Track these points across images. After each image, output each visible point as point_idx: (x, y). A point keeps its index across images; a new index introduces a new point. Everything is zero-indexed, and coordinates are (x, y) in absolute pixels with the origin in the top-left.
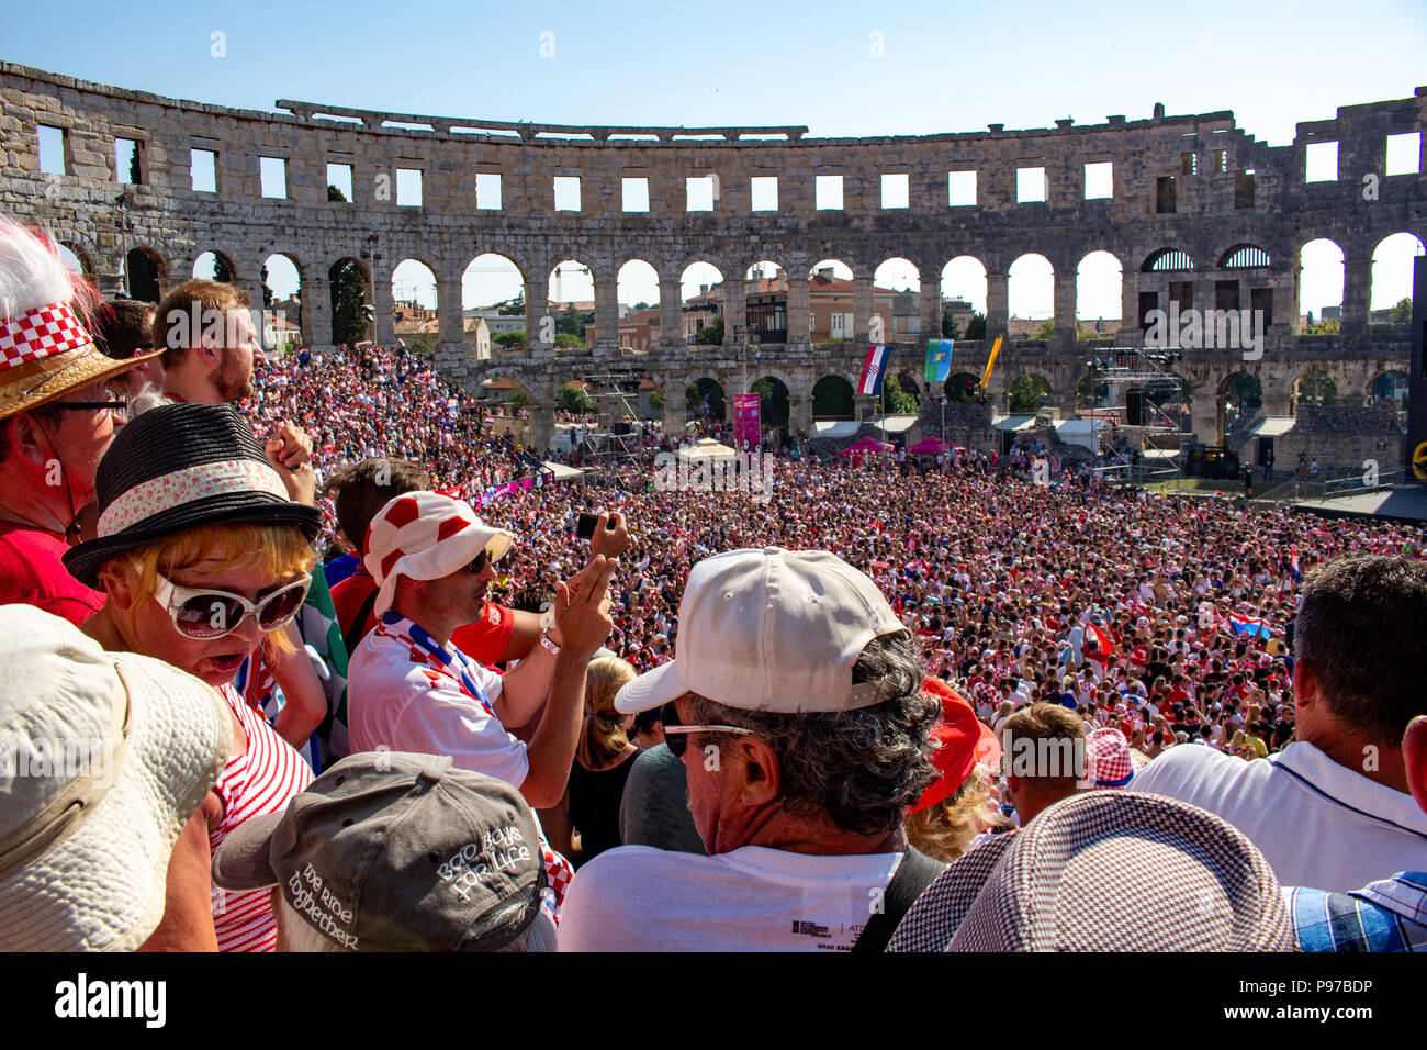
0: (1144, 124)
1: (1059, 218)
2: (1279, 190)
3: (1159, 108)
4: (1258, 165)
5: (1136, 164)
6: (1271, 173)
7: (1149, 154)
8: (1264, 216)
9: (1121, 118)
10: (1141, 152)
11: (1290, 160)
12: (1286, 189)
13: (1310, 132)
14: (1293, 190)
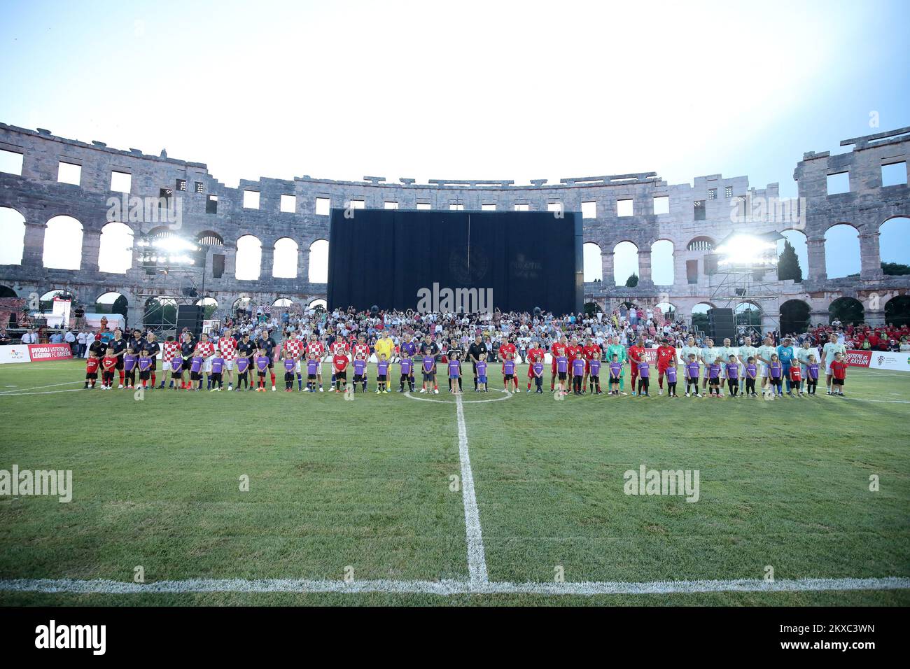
0: (155, 159)
1: (90, 197)
2: (230, 208)
3: (164, 153)
4: (220, 194)
5: (147, 178)
6: (226, 199)
7: (156, 175)
8: (221, 220)
9: (139, 152)
10: (152, 173)
11: (235, 196)
12: (234, 209)
13: (246, 185)
14: (237, 210)
